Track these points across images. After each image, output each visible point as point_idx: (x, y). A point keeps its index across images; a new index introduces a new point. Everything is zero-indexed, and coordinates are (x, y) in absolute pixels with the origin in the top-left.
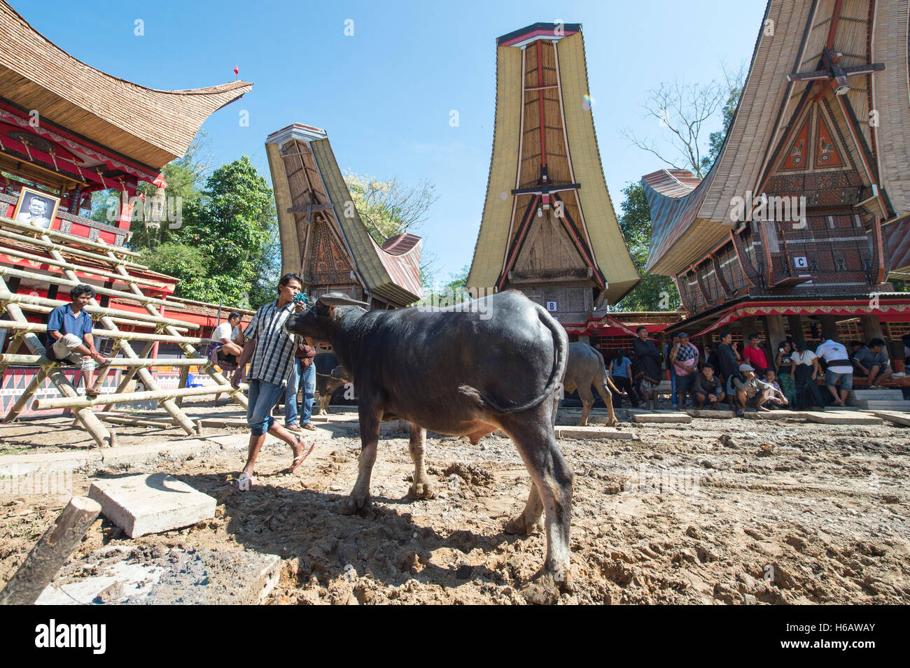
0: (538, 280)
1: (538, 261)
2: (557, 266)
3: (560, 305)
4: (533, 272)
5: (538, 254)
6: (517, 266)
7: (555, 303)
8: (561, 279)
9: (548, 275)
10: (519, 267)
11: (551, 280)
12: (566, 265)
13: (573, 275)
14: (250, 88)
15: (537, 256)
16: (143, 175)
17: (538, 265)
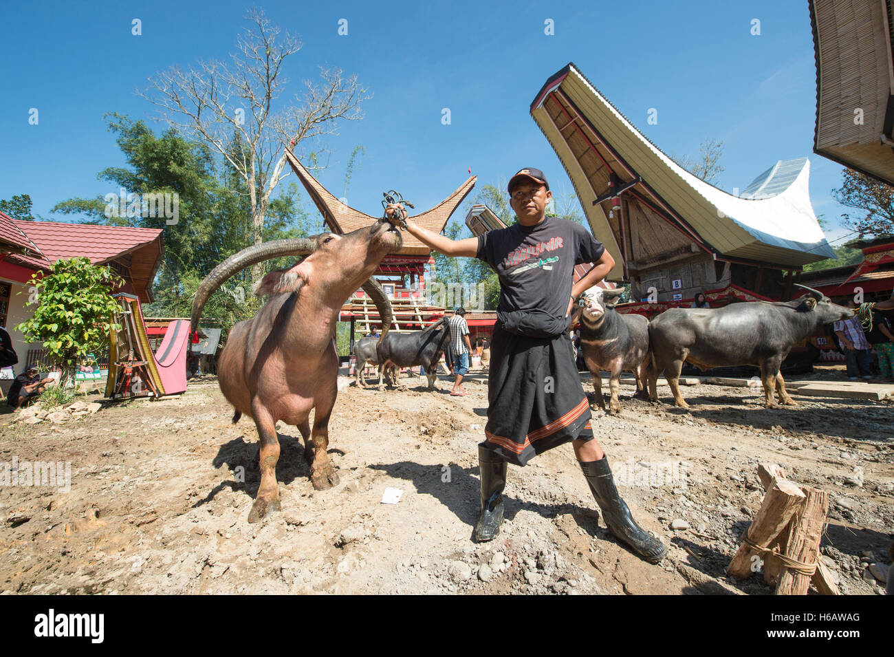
0: (657, 264)
1: (649, 247)
2: (667, 248)
3: (683, 281)
4: (650, 257)
5: (647, 242)
6: (635, 255)
7: (679, 281)
8: (675, 258)
9: (662, 257)
10: (637, 256)
11: (668, 261)
12: (675, 245)
13: (685, 252)
14: (476, 179)
15: (647, 244)
16: (422, 261)
17: (651, 251)
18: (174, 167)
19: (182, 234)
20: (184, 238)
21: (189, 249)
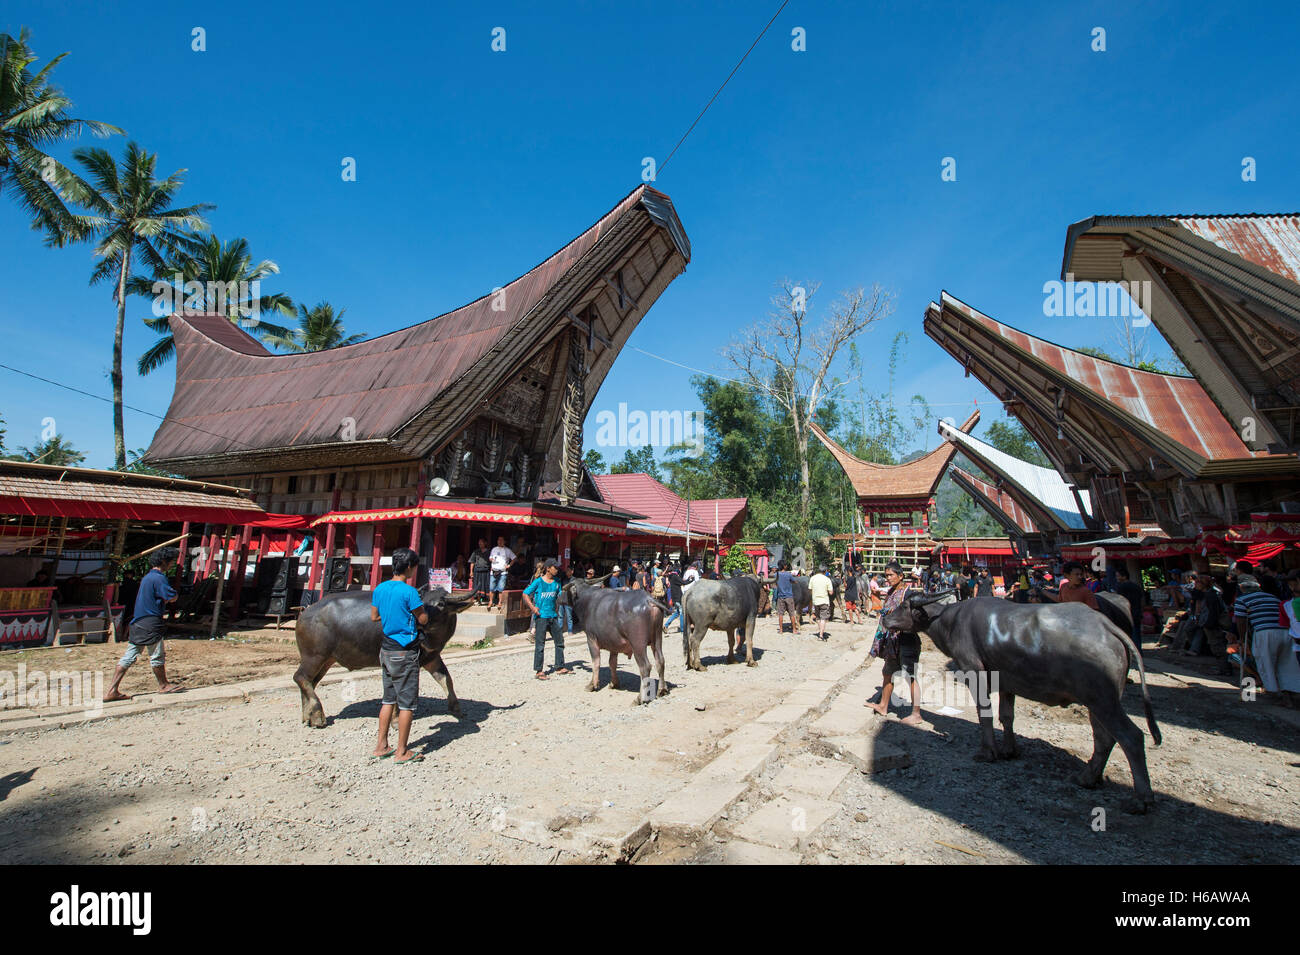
18: (737, 413)
19: (747, 465)
20: (749, 467)
21: (753, 476)
